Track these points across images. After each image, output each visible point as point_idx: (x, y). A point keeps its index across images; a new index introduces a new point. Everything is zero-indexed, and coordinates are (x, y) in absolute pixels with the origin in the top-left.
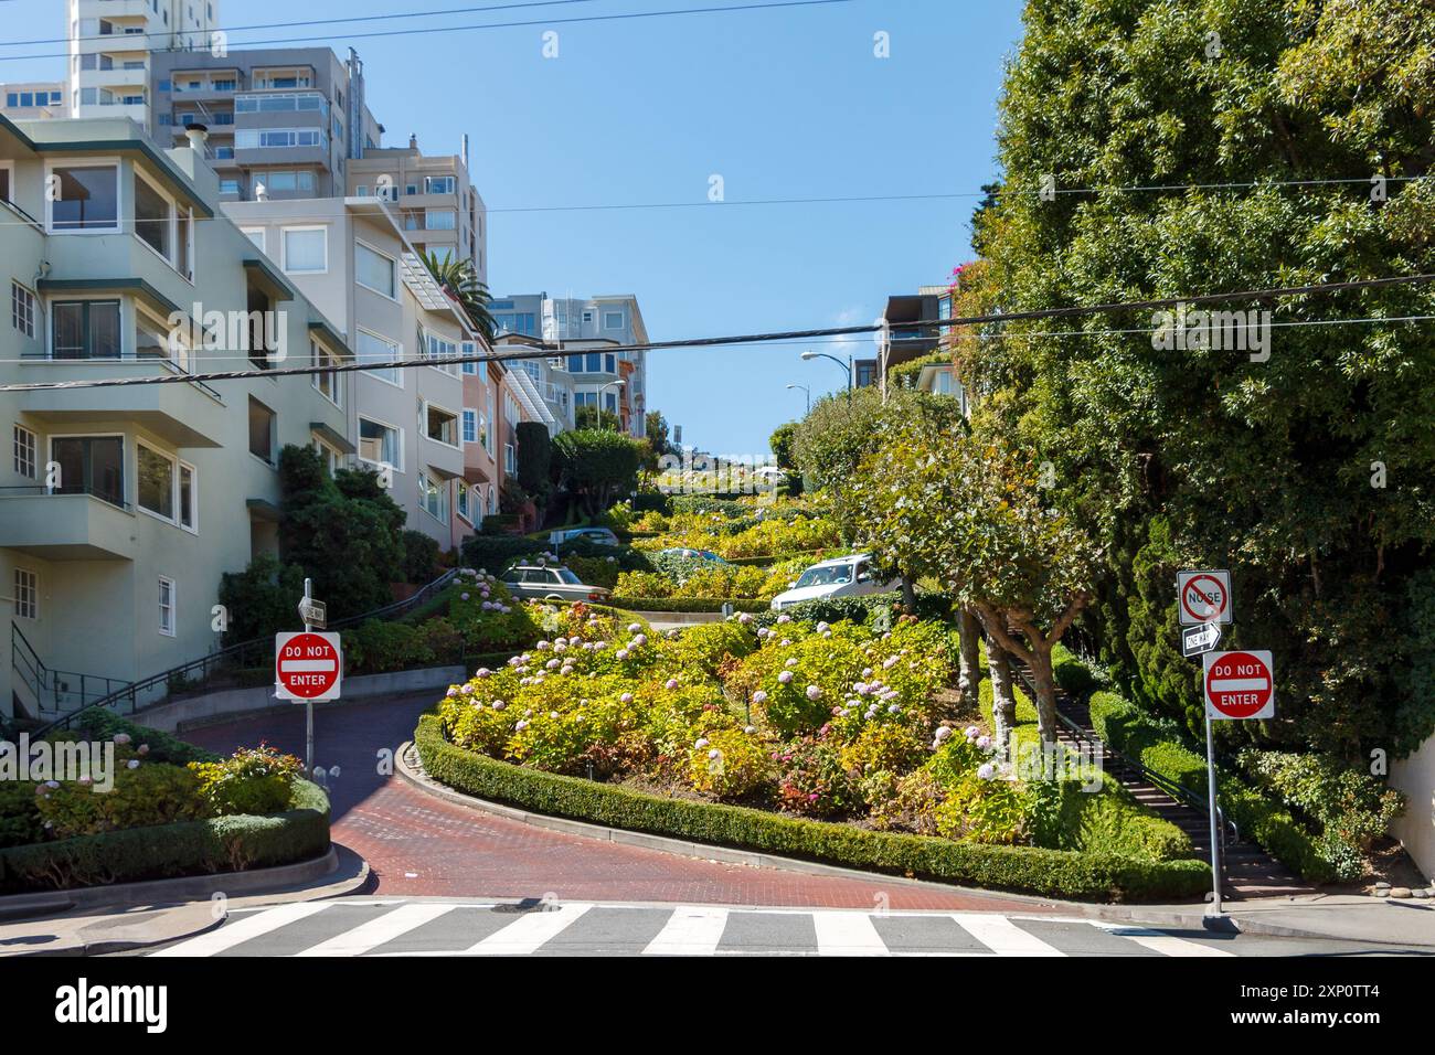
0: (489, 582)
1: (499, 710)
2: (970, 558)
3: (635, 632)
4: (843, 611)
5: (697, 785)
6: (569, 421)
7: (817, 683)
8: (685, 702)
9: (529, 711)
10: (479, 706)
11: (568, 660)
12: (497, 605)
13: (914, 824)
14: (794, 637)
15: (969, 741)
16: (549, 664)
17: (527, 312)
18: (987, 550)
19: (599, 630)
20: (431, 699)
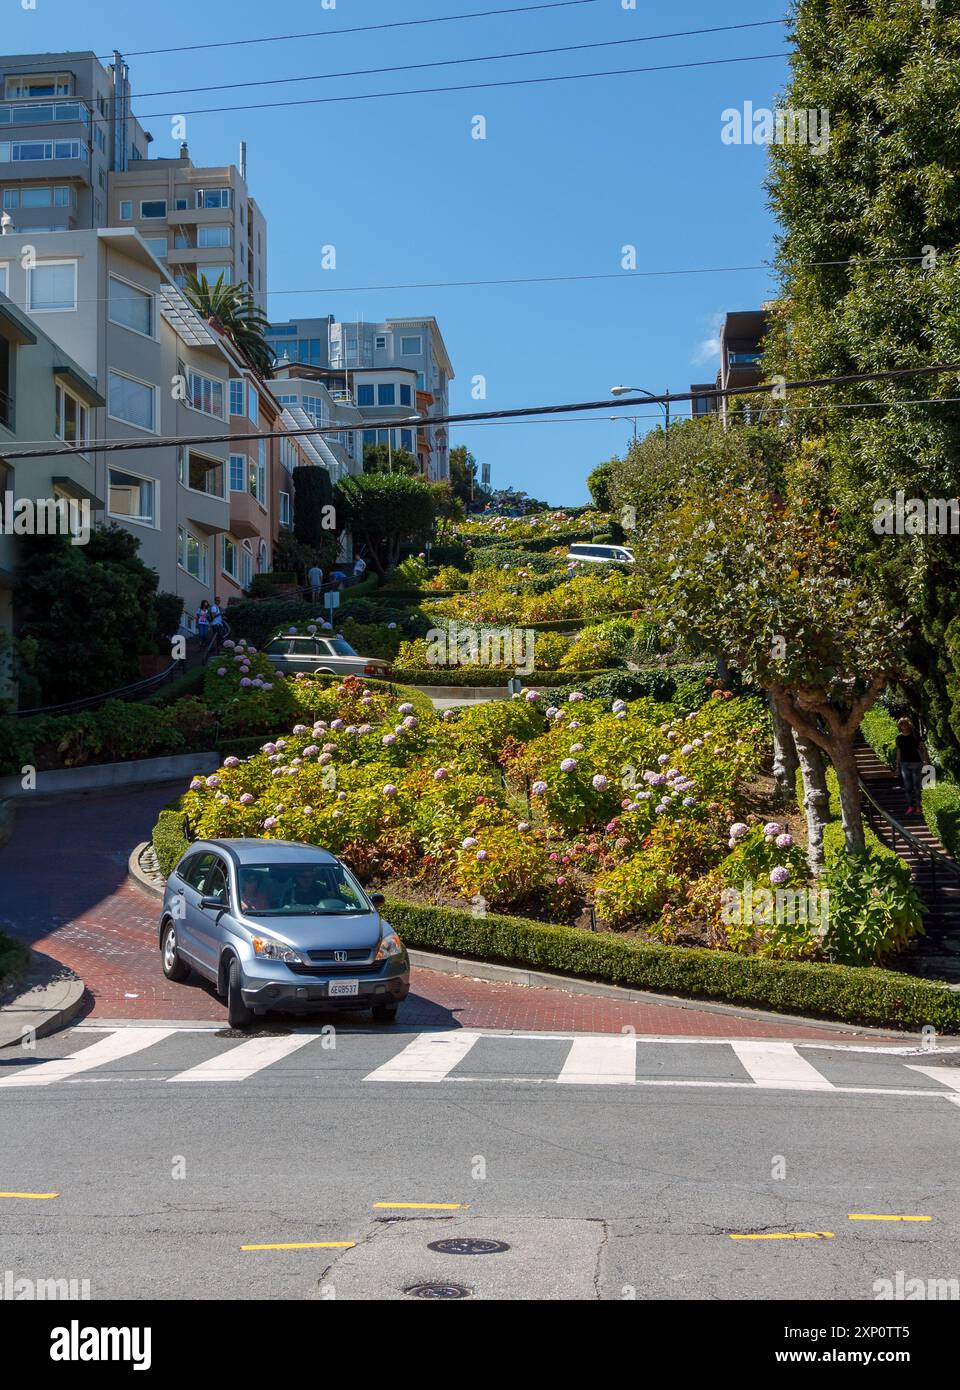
0: (249, 654)
1: (247, 804)
2: (752, 635)
3: (406, 713)
4: (648, 686)
5: (464, 890)
6: (355, 464)
7: (605, 771)
8: (455, 794)
9: (281, 805)
10: (225, 800)
11: (327, 747)
12: (257, 682)
13: (706, 937)
14: (588, 717)
15: (767, 839)
16: (306, 751)
17: (310, 337)
18: (771, 626)
19: (373, 709)
20: (171, 792)
